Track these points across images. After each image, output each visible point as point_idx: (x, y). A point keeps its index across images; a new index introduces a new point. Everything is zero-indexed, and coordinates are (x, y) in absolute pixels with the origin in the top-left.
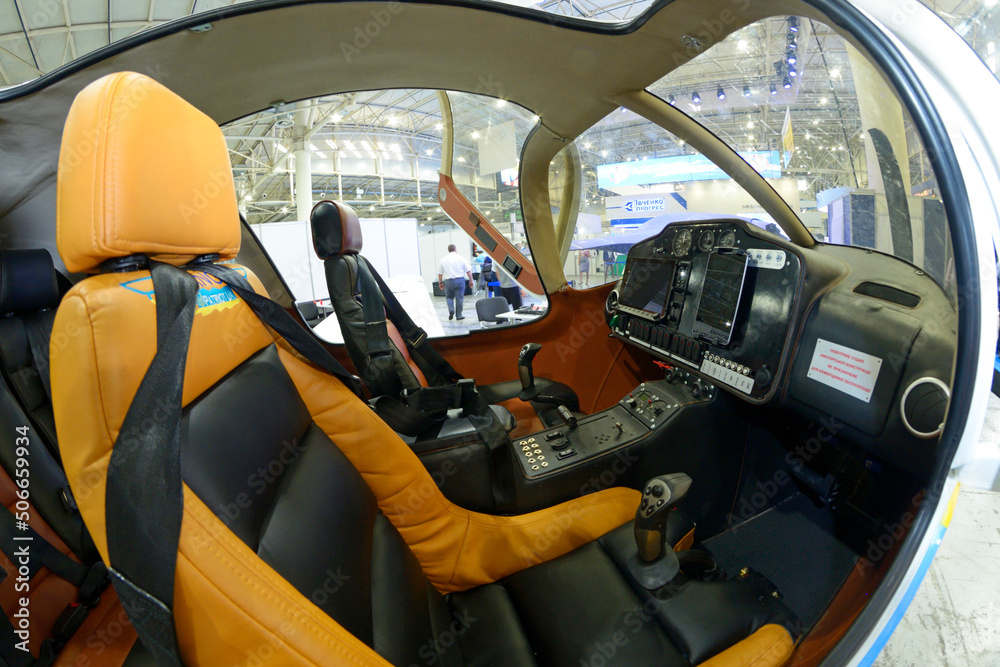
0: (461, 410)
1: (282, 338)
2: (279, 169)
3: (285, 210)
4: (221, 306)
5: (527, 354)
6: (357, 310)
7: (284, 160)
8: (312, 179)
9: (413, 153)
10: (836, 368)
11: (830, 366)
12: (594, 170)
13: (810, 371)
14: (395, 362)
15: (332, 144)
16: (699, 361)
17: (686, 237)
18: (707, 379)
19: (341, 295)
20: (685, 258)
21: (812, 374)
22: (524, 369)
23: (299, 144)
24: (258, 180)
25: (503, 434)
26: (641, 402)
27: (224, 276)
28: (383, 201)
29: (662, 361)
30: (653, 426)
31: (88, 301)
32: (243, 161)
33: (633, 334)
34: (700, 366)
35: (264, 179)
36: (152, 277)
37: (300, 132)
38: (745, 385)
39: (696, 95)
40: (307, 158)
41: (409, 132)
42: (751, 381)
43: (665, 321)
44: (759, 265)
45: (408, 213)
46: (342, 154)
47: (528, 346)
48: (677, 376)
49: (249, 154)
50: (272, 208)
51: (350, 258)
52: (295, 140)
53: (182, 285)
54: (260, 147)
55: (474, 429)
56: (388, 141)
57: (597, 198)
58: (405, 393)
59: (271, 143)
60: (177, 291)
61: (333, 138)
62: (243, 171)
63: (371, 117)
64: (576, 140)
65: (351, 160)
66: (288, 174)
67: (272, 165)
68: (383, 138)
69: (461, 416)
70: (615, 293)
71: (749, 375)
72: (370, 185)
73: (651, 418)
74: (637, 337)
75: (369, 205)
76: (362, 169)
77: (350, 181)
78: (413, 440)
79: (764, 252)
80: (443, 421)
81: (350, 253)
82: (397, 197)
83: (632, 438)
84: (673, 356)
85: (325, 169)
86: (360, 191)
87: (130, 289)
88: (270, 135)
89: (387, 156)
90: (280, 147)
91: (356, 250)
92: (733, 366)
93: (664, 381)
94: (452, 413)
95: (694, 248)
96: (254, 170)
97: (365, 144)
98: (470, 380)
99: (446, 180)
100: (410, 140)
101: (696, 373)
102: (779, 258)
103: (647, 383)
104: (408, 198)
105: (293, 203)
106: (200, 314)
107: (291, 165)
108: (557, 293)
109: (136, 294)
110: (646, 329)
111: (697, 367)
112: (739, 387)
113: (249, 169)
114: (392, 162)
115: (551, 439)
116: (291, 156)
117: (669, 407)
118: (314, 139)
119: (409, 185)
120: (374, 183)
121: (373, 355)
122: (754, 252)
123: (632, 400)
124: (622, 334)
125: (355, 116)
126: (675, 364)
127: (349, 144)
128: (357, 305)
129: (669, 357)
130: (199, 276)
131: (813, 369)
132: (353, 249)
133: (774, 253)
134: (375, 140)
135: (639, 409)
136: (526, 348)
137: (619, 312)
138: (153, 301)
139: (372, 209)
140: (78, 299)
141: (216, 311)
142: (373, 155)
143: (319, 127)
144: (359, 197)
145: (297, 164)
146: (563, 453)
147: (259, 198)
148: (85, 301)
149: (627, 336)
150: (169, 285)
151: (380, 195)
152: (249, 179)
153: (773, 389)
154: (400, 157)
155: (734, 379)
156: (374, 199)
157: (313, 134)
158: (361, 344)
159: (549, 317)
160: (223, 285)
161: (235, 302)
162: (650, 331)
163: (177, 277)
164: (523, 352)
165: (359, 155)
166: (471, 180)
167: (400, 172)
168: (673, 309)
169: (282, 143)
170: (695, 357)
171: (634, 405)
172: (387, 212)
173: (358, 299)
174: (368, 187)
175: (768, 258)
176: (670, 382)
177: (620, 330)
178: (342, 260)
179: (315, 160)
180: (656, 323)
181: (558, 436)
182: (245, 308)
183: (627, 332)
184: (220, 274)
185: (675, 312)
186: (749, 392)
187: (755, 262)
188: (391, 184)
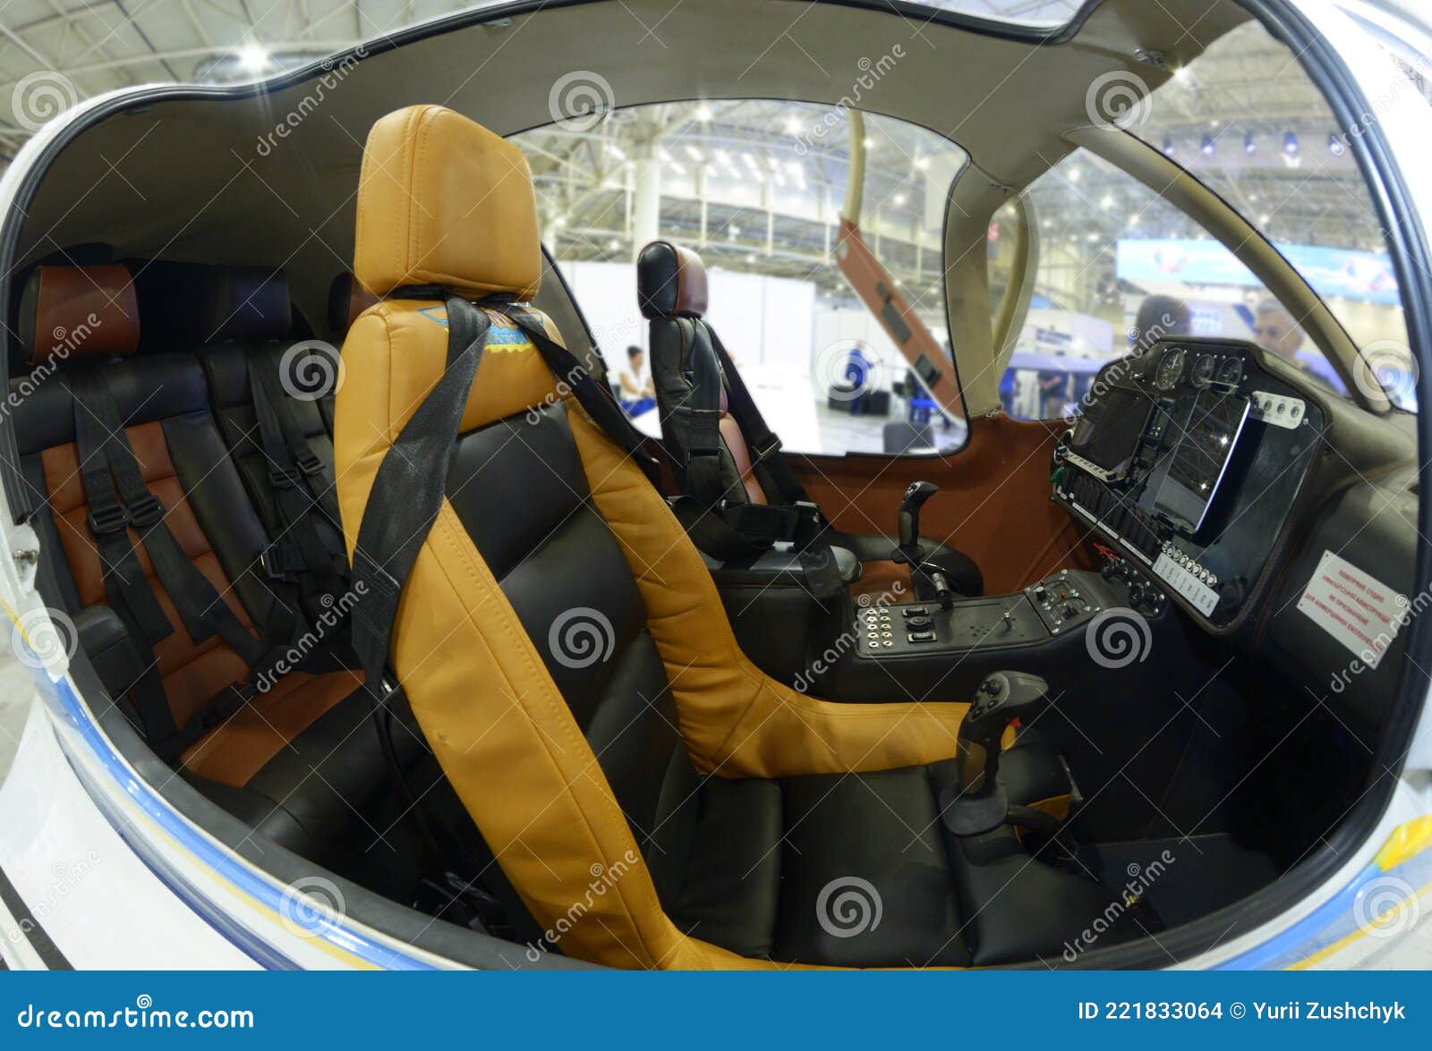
0: (792, 544)
1: (574, 398)
2: (610, 184)
3: (614, 246)
4: (510, 348)
5: (914, 495)
6: (683, 392)
7: (618, 171)
8: (661, 204)
9: (821, 179)
10: (1340, 603)
11: (1332, 598)
12: (1114, 245)
13: (1303, 600)
14: (722, 466)
15: (694, 153)
16: (1154, 554)
17: (1177, 362)
18: (1160, 585)
19: (666, 369)
20: (1169, 393)
21: (1305, 606)
22: (907, 516)
23: (643, 149)
24: (577, 197)
25: (838, 584)
26: (1054, 596)
27: (518, 318)
28: (769, 250)
29: (1107, 546)
30: (1057, 630)
31: (388, 321)
32: (555, 167)
33: (1077, 500)
34: (1154, 561)
35: (586, 196)
36: (447, 307)
37: (645, 131)
38: (1206, 602)
39: (1290, 137)
40: (654, 171)
41: (818, 146)
42: (1215, 597)
43: (1123, 486)
44: (1266, 419)
45: (806, 273)
46: (710, 170)
47: (918, 484)
48: (1119, 572)
49: (566, 157)
50: (595, 240)
51: (686, 323)
52: (639, 141)
53: (474, 320)
54: (583, 148)
55: (801, 569)
56: (784, 157)
57: (1114, 295)
58: (723, 505)
59: (598, 143)
60: (469, 325)
61: (698, 144)
62: (555, 182)
63: (759, 117)
64: (1028, 190)
65: (723, 180)
66: (622, 192)
67: (599, 174)
68: (778, 153)
69: (790, 550)
70: (1069, 434)
71: (1214, 588)
72: (751, 224)
73: (1058, 619)
74: (1082, 505)
75: (746, 253)
76: (740, 197)
77: (719, 214)
78: (717, 565)
79: (1277, 399)
80: (765, 551)
81: (687, 315)
82: (792, 246)
83: (1022, 639)
84: (1123, 541)
85: (682, 189)
86: (734, 230)
87: (426, 315)
88: (599, 132)
89: (781, 180)
90: (613, 151)
91: (698, 312)
92: (1196, 569)
93: (1099, 575)
94: (781, 546)
95: (1183, 380)
96: (572, 182)
97: (748, 159)
98: (812, 505)
99: (849, 228)
100: (819, 160)
101: (1148, 573)
102: (1294, 411)
103: (1074, 572)
104: (810, 250)
105: (628, 235)
106: (489, 351)
107: (630, 179)
108: (983, 418)
109: (432, 321)
110: (1096, 496)
111: (1150, 563)
112: (1197, 604)
113: (564, 180)
114: (789, 189)
115: (910, 614)
116: (631, 165)
117: (1088, 609)
118: (667, 143)
119: (814, 231)
120: (758, 220)
121: (695, 453)
122: (1263, 396)
123: (1040, 589)
124: (1065, 497)
125: (734, 114)
126: (1121, 553)
127: (722, 157)
128: (684, 383)
129: (1117, 541)
130: (492, 314)
131: (1308, 597)
132: (692, 309)
133: (1290, 402)
134: (763, 153)
135: (1046, 604)
136: (914, 487)
137: (1069, 465)
138: (447, 330)
139: (751, 259)
140: (377, 318)
141: (505, 351)
142: (759, 176)
143: (677, 126)
144: (732, 238)
145: (640, 176)
146: (919, 635)
147: (576, 223)
148: (385, 320)
149: (1070, 501)
150: (462, 318)
151: (765, 240)
152: (563, 193)
153: (1242, 616)
154: (802, 184)
155: (1194, 590)
156: (756, 244)
157: (667, 134)
158: (680, 434)
159: (964, 453)
160: (515, 326)
161: (525, 346)
162: (1100, 497)
163: (470, 311)
164: (910, 492)
165: (736, 173)
166: (913, 232)
167: (799, 207)
168: (1137, 470)
169: (617, 144)
170: (1149, 547)
171: (1042, 597)
172: (774, 267)
173: (688, 377)
174: (748, 225)
175: (1281, 408)
176: (1106, 577)
177: (1063, 491)
178: (674, 323)
179: (668, 175)
180: (1111, 486)
181: (922, 613)
182: (536, 355)
183: (1072, 496)
184: (515, 316)
185: (1140, 475)
186: (1208, 613)
187: (1261, 413)
188: (784, 225)
